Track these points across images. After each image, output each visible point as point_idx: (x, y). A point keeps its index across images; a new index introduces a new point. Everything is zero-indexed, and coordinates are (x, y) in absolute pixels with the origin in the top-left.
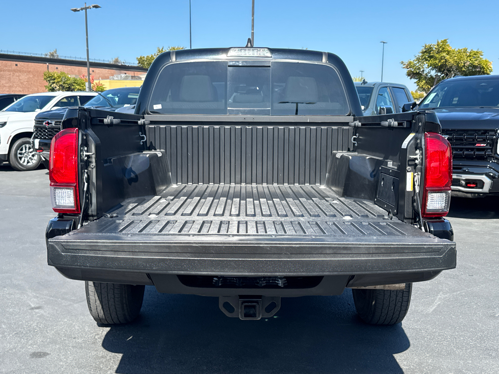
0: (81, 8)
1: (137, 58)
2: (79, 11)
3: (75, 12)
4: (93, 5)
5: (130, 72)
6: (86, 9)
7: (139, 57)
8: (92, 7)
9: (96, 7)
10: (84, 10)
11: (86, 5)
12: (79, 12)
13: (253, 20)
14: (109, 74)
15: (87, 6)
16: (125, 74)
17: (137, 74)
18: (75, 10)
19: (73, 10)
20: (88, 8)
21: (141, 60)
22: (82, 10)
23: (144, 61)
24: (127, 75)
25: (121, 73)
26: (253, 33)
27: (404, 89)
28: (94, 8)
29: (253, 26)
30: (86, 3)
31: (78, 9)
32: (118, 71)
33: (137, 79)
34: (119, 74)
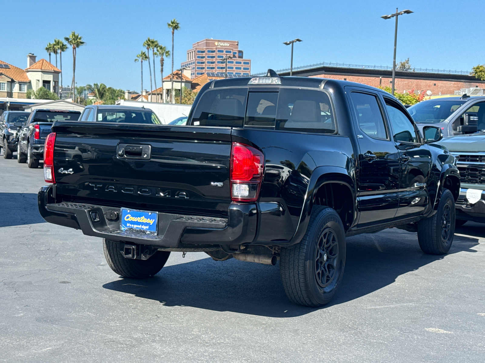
0: (392, 15)
3: (386, 19)
4: (404, 11)
6: (397, 15)
8: (403, 13)
9: (408, 12)
10: (395, 17)
11: (397, 11)
12: (390, 19)
14: (455, 87)
15: (399, 12)
19: (383, 17)
20: (399, 14)
22: (393, 17)
28: (406, 14)
30: (397, 9)
31: (389, 16)
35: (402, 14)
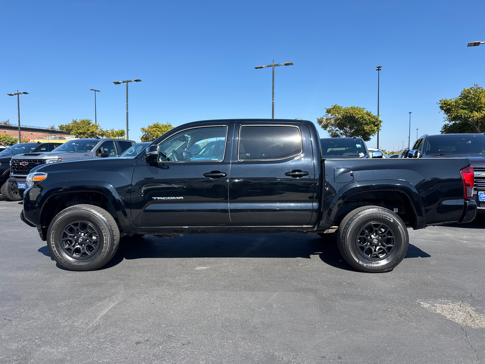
0: (15, 94)
1: (59, 126)
2: (13, 95)
4: (23, 92)
5: (58, 135)
6: (18, 94)
7: (60, 125)
9: (25, 93)
11: (18, 92)
13: (127, 105)
14: (43, 136)
16: (55, 136)
17: (63, 136)
18: (11, 95)
20: (20, 93)
21: (61, 127)
23: (63, 128)
24: (56, 136)
25: (52, 135)
26: (128, 112)
27: (197, 146)
29: (127, 108)
32: (50, 134)
33: (63, 139)
34: (50, 136)
35: (21, 94)
